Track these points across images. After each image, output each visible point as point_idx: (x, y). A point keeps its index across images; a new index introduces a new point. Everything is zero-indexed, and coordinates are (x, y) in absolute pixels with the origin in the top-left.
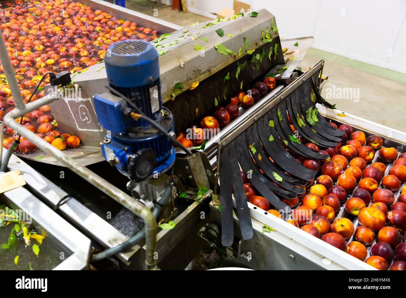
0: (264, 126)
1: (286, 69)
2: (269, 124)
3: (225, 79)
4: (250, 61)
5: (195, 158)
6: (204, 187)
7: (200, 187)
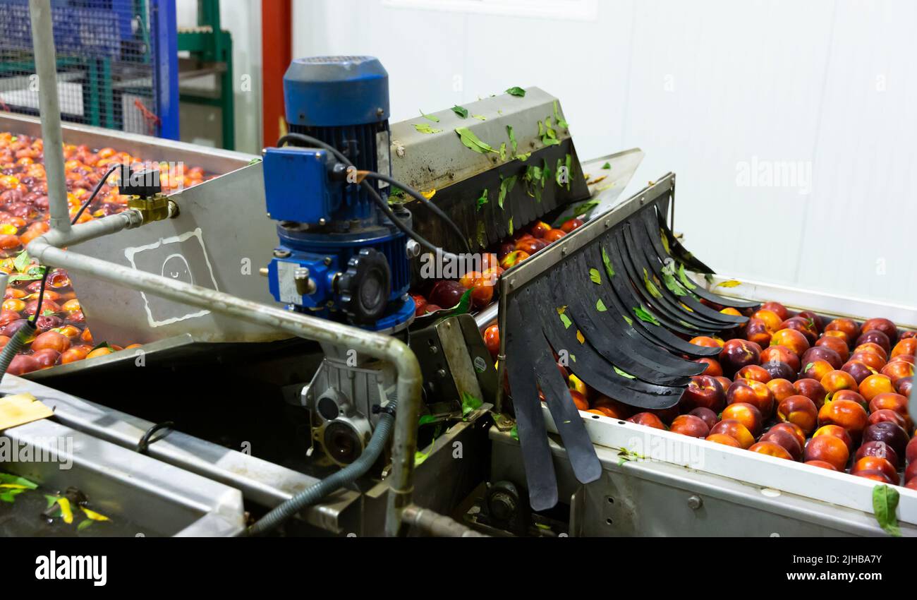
0: (581, 276)
1: (596, 204)
2: (591, 277)
3: (480, 201)
4: (523, 178)
5: (449, 327)
6: (473, 397)
7: (464, 397)
